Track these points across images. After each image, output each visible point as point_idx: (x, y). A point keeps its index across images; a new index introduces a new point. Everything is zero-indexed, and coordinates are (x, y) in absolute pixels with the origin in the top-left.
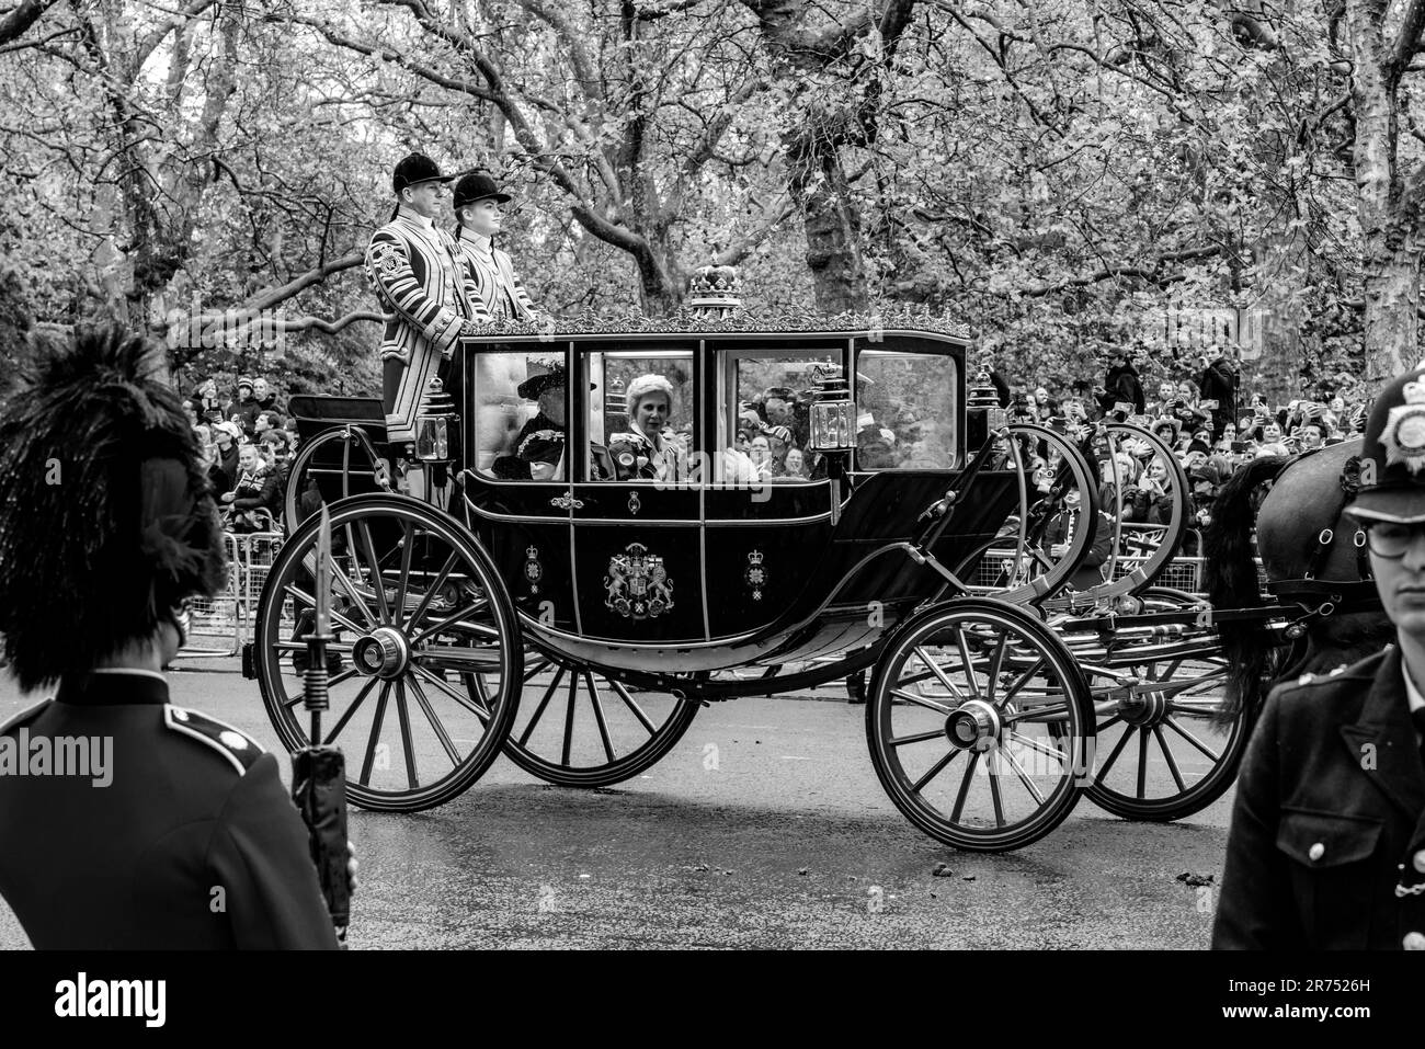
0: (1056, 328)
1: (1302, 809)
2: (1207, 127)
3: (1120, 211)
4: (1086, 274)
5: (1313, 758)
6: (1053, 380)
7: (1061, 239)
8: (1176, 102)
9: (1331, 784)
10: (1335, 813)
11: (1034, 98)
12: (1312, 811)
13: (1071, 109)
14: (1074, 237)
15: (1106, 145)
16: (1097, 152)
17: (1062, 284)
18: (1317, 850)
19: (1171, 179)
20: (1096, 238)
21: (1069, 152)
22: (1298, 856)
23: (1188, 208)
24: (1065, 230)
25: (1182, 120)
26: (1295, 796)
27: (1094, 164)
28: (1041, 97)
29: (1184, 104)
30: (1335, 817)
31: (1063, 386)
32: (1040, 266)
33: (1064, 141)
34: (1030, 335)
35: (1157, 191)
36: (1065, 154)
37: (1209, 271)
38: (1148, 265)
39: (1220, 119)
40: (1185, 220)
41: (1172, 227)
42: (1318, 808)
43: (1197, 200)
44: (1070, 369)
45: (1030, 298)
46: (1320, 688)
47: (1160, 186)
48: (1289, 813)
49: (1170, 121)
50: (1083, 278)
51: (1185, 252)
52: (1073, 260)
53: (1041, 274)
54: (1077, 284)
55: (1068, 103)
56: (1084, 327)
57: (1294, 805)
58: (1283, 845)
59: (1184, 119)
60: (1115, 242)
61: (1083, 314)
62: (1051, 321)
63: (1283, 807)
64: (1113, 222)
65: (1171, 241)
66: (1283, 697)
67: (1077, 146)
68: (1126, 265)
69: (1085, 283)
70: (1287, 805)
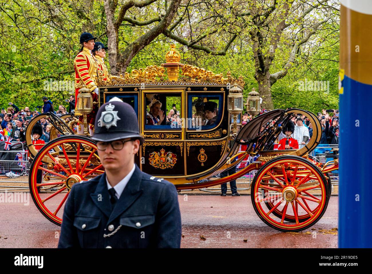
0: (31, 92)
1: (80, 215)
2: (70, 39)
3: (48, 61)
4: (39, 77)
5: (83, 202)
6: (31, 105)
7: (32, 69)
8: (61, 33)
9: (88, 209)
10: (88, 216)
11: (24, 31)
12: (83, 216)
13: (34, 34)
14: (36, 68)
15: (43, 44)
16: (41, 45)
17: (32, 80)
18: (84, 226)
19: (62, 53)
20: (42, 68)
21: (33, 45)
22: (79, 227)
23: (66, 60)
24: (33, 66)
25: (63, 37)
26: (79, 212)
27: (40, 48)
28: (26, 31)
29: (64, 33)
30: (89, 217)
31: (34, 107)
32: (27, 75)
33: (32, 42)
34: (25, 93)
35: (59, 56)
36: (32, 46)
37: (71, 77)
38: (56, 75)
39: (73, 37)
40: (65, 63)
41: (62, 65)
42: (84, 215)
43: (69, 58)
44: (36, 103)
45: (24, 84)
46: (85, 184)
47: (59, 54)
48: (77, 216)
49: (60, 37)
50: (38, 78)
51: (66, 72)
52: (35, 74)
53: (27, 77)
54: (37, 80)
55: (33, 32)
56: (39, 91)
57: (78, 214)
58: (75, 225)
59: (64, 37)
60: (47, 69)
61: (39, 88)
62: (30, 90)
63: (75, 215)
64: (47, 64)
65: (62, 69)
66: (76, 187)
67: (35, 44)
68: (50, 75)
69: (39, 80)
70: (76, 215)
